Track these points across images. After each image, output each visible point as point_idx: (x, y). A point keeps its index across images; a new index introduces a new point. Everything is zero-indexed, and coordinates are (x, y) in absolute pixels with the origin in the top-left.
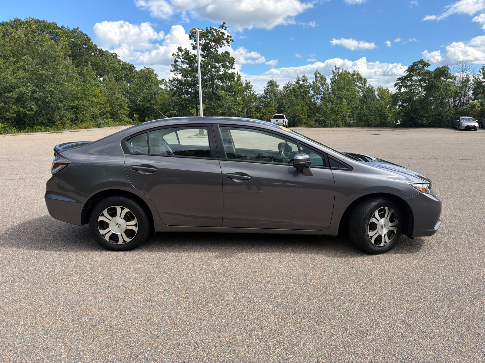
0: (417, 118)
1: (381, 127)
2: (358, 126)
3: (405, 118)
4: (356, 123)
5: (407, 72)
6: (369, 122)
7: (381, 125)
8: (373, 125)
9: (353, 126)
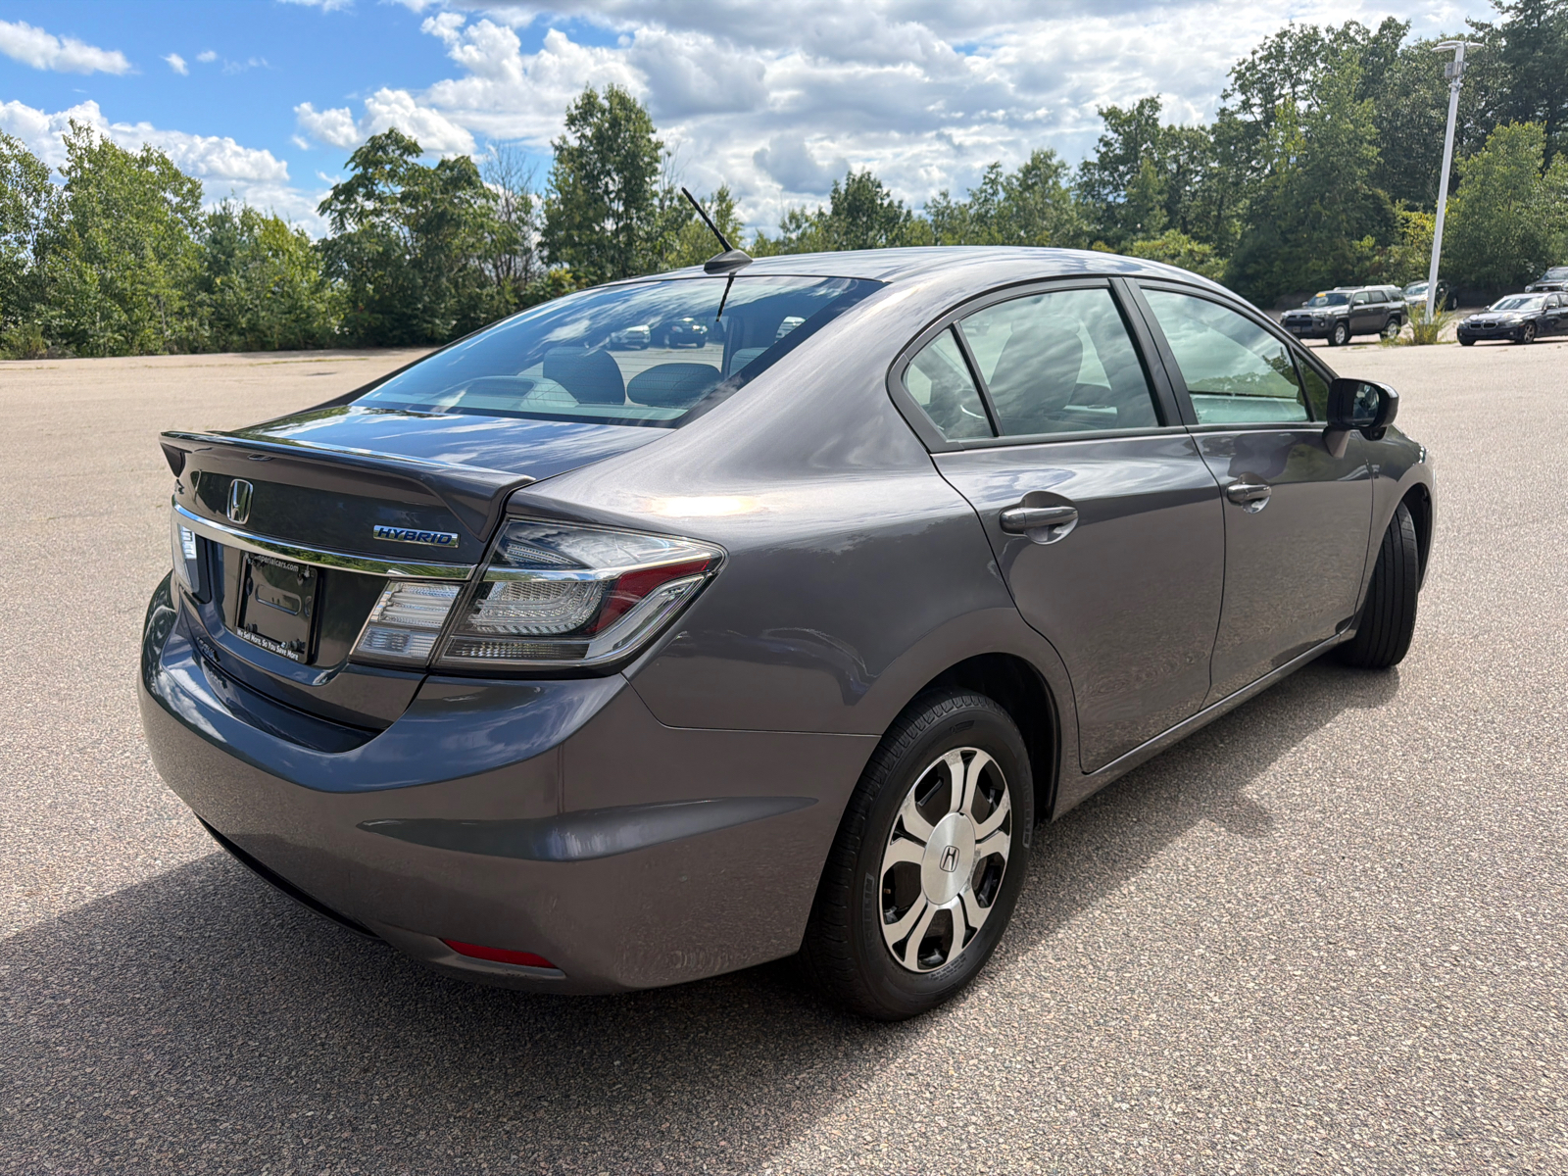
0: (416, 317)
1: (306, 349)
2: (224, 350)
3: (380, 316)
4: (214, 339)
5: (352, 165)
6: (263, 332)
7: (306, 343)
8: (280, 345)
9: (205, 350)
